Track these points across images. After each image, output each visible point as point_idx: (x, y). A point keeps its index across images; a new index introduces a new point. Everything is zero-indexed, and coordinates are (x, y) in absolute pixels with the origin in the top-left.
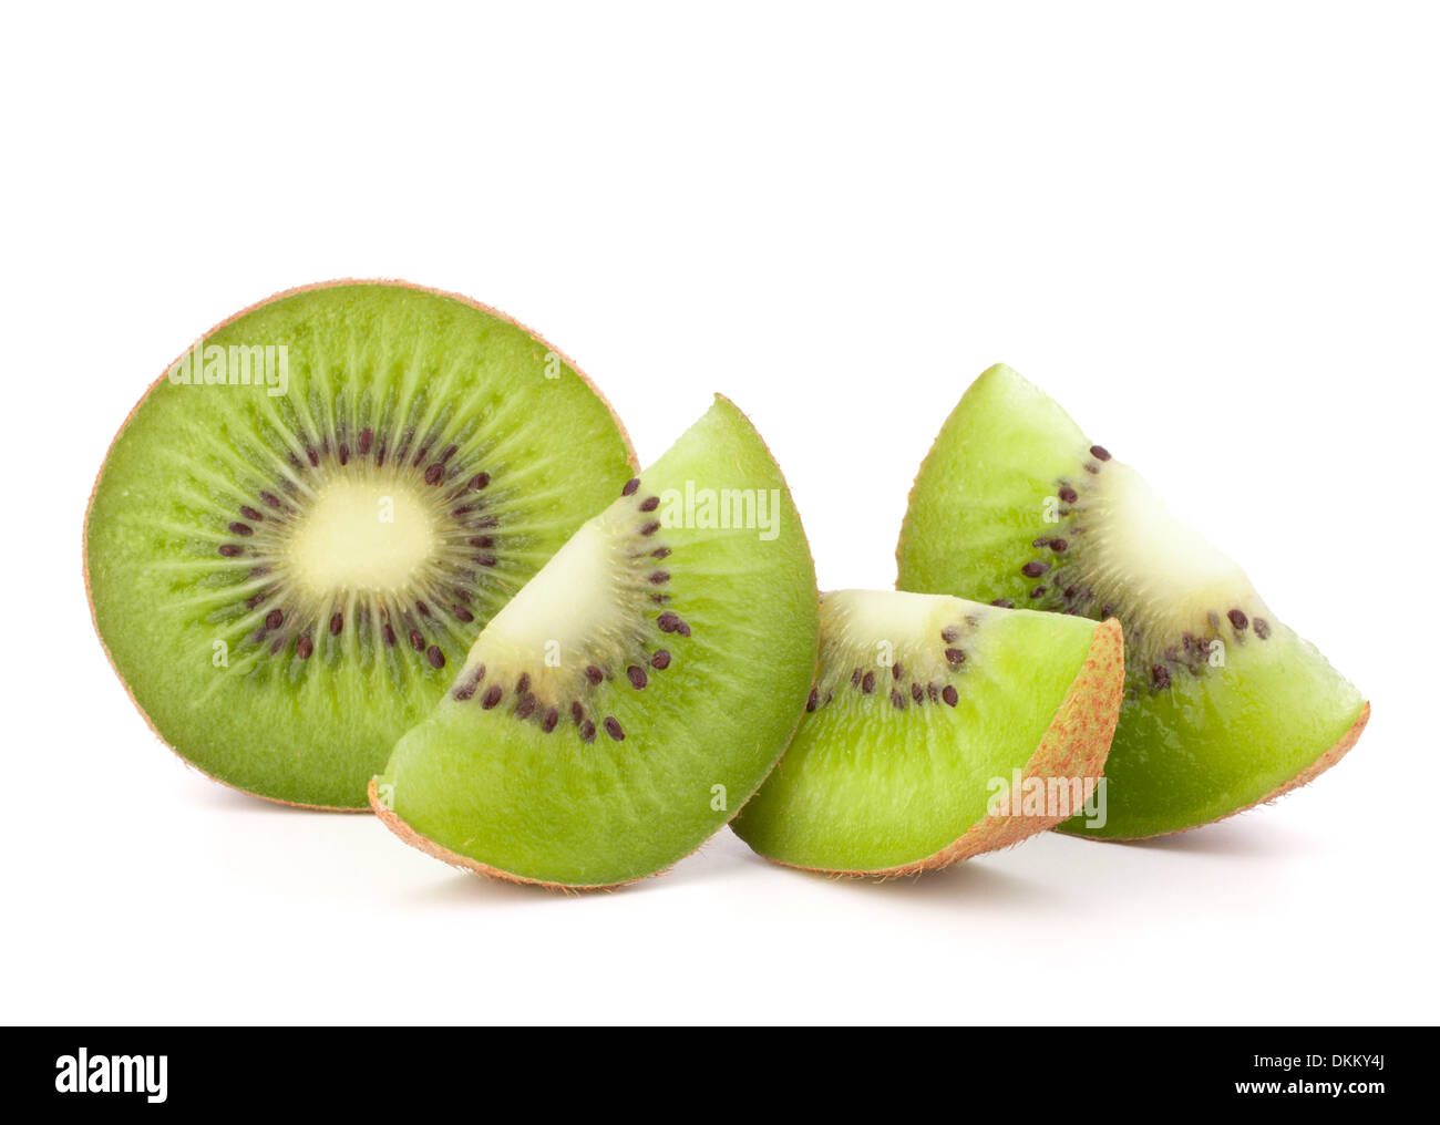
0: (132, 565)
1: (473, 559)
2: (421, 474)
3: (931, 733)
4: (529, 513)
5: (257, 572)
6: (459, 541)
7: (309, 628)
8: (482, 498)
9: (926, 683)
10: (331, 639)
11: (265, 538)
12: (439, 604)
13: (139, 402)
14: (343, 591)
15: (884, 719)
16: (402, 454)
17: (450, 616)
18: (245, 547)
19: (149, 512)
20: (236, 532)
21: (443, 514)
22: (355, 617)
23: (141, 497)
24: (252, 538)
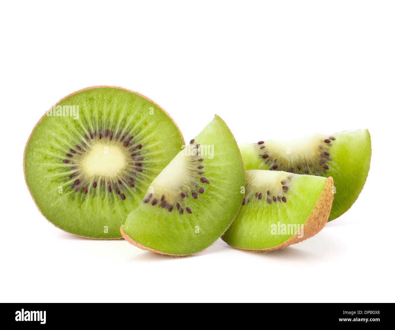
0: (37, 163)
1: (136, 169)
2: (122, 143)
3: (279, 210)
4: (153, 157)
5: (73, 168)
6: (132, 164)
7: (87, 185)
8: (139, 152)
9: (277, 196)
10: (93, 189)
11: (76, 159)
12: (125, 181)
13: (43, 117)
14: (98, 176)
15: (265, 207)
16: (117, 138)
17: (128, 185)
18: (70, 161)
19: (43, 149)
20: (68, 156)
21: (128, 156)
22: (100, 183)
23: (41, 144)
24: (72, 158)
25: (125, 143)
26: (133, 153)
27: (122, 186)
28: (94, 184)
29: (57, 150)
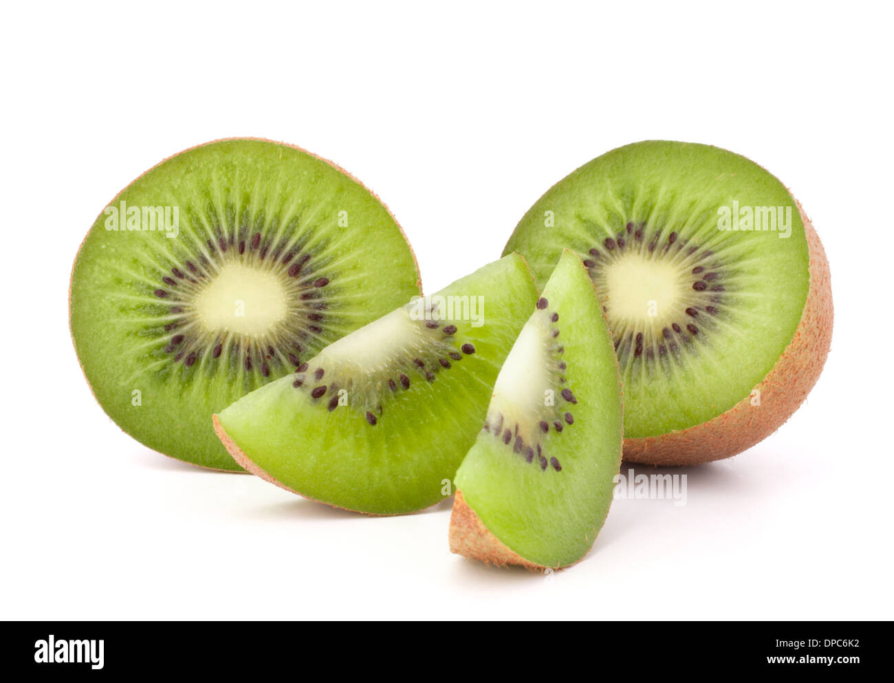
0: (100, 291)
1: (308, 327)
2: (286, 269)
4: (347, 304)
5: (175, 310)
6: (302, 315)
7: (200, 351)
10: (213, 359)
11: (184, 290)
12: (281, 350)
14: (225, 331)
16: (277, 255)
17: (287, 359)
18: (170, 293)
19: (116, 261)
20: (166, 282)
21: (295, 297)
22: (229, 348)
23: (113, 250)
24: (176, 289)
25: (292, 267)
26: (306, 292)
27: (275, 360)
28: (216, 348)
29: (144, 267)
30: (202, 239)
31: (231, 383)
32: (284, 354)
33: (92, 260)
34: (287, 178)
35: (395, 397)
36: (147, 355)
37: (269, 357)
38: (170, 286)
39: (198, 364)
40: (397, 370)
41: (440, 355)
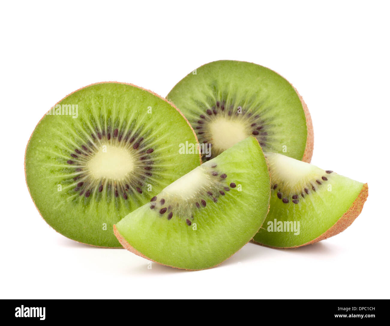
0: (40, 163)
1: (145, 173)
2: (132, 146)
4: (163, 161)
5: (78, 170)
6: (142, 168)
8: (150, 156)
10: (99, 193)
11: (81, 160)
12: (132, 186)
14: (104, 179)
16: (127, 139)
17: (136, 190)
18: (75, 162)
19: (47, 148)
20: (72, 157)
21: (137, 159)
22: (106, 187)
23: (45, 142)
24: (77, 159)
25: (134, 144)
26: (143, 156)
27: (130, 191)
28: (100, 187)
29: (61, 150)
30: (89, 134)
31: (108, 204)
32: (134, 188)
33: (35, 148)
34: (129, 101)
35: (199, 211)
36: (66, 193)
37: (126, 190)
38: (75, 158)
39: (92, 196)
40: (200, 198)
41: (220, 189)
